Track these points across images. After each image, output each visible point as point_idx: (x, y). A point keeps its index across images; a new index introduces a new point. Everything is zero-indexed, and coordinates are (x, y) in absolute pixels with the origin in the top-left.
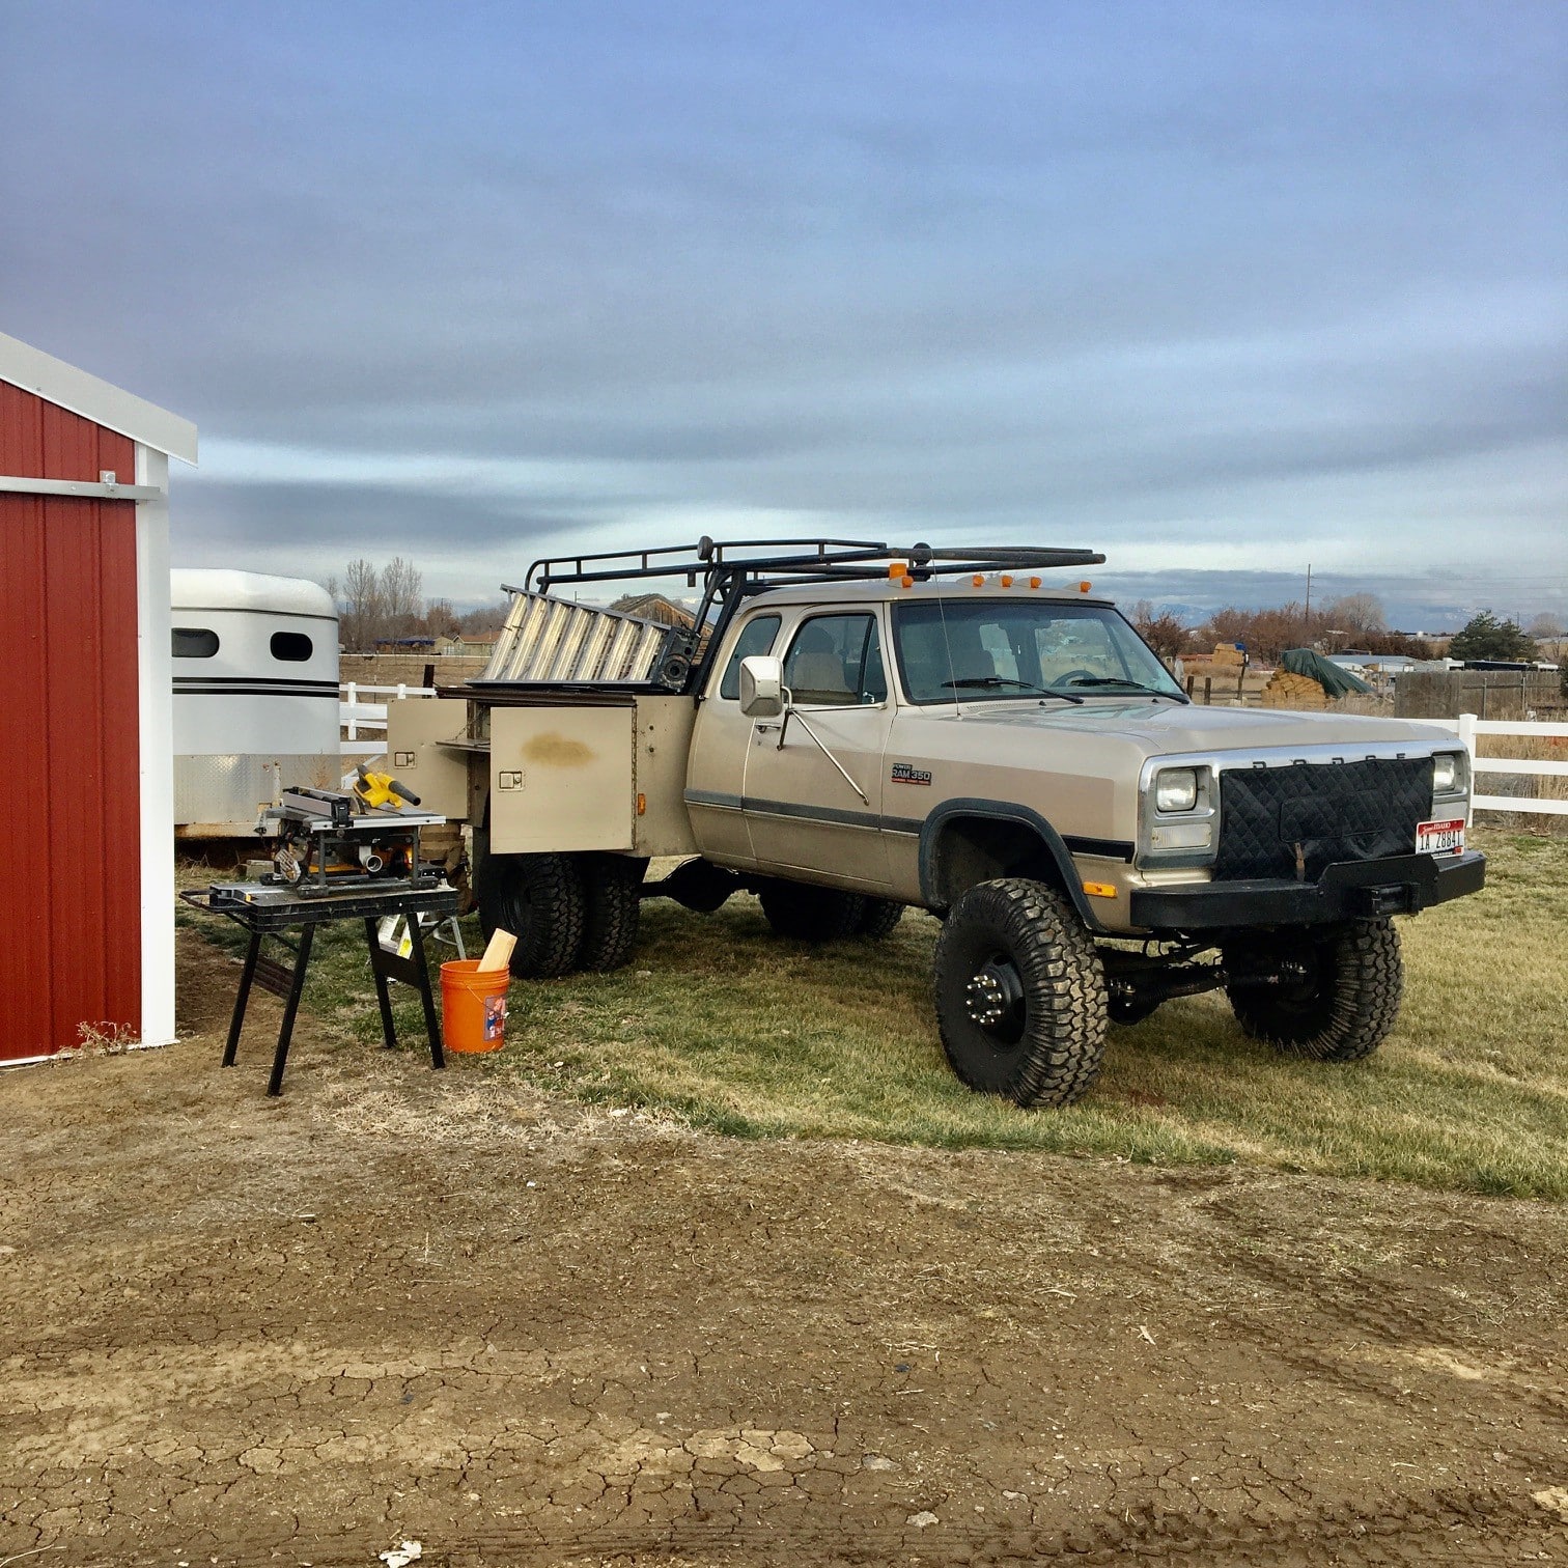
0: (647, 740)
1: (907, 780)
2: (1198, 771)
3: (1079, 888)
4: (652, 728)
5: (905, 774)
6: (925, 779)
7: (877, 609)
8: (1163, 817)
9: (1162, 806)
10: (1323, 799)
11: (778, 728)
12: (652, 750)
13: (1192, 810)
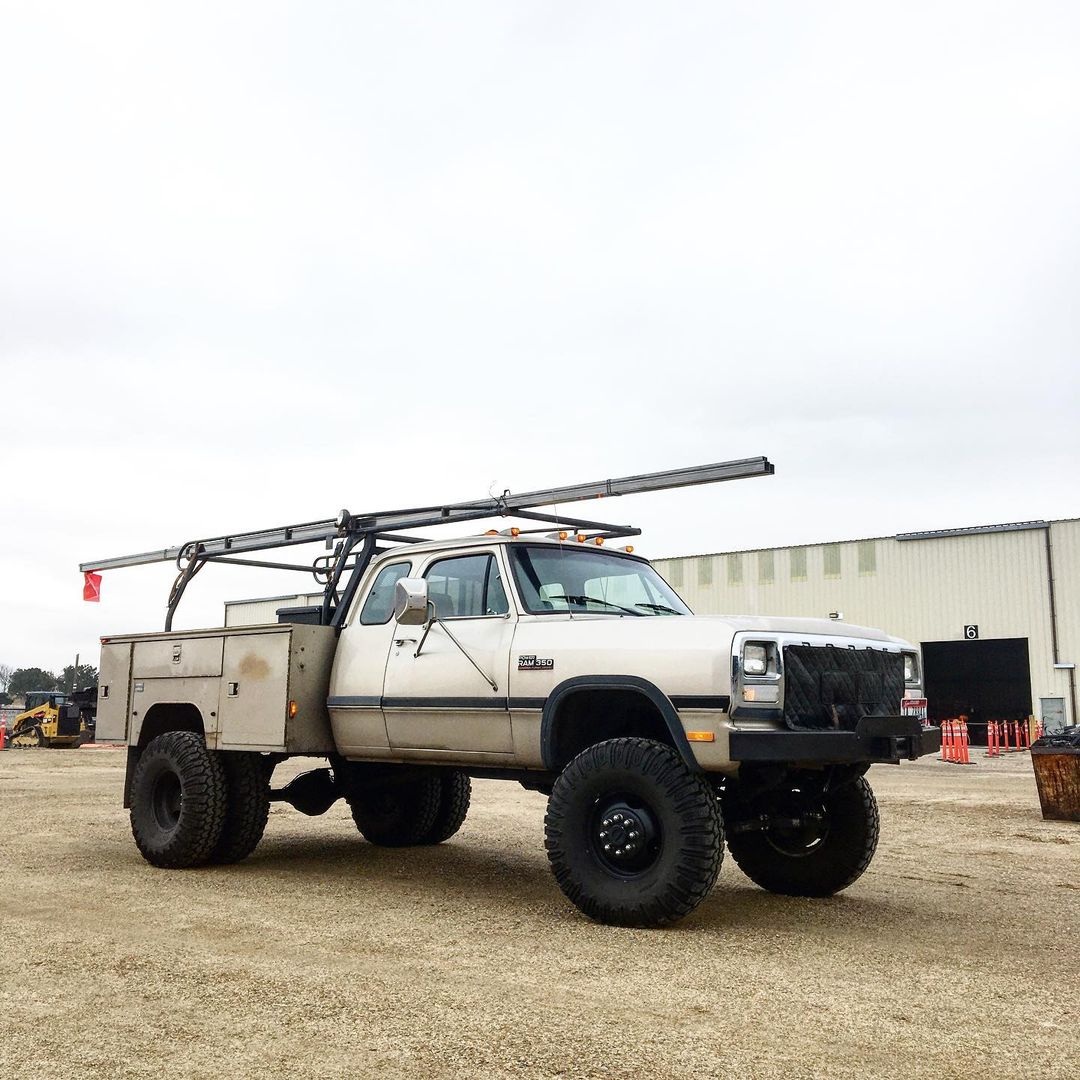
0: (301, 658)
1: (532, 668)
2: (767, 645)
3: (682, 734)
4: (303, 650)
5: (531, 664)
6: (549, 666)
7: (495, 549)
8: (748, 678)
9: (747, 670)
10: (845, 674)
11: (415, 641)
12: (302, 667)
13: (765, 674)
